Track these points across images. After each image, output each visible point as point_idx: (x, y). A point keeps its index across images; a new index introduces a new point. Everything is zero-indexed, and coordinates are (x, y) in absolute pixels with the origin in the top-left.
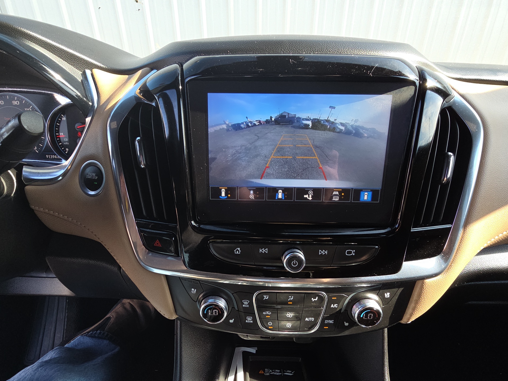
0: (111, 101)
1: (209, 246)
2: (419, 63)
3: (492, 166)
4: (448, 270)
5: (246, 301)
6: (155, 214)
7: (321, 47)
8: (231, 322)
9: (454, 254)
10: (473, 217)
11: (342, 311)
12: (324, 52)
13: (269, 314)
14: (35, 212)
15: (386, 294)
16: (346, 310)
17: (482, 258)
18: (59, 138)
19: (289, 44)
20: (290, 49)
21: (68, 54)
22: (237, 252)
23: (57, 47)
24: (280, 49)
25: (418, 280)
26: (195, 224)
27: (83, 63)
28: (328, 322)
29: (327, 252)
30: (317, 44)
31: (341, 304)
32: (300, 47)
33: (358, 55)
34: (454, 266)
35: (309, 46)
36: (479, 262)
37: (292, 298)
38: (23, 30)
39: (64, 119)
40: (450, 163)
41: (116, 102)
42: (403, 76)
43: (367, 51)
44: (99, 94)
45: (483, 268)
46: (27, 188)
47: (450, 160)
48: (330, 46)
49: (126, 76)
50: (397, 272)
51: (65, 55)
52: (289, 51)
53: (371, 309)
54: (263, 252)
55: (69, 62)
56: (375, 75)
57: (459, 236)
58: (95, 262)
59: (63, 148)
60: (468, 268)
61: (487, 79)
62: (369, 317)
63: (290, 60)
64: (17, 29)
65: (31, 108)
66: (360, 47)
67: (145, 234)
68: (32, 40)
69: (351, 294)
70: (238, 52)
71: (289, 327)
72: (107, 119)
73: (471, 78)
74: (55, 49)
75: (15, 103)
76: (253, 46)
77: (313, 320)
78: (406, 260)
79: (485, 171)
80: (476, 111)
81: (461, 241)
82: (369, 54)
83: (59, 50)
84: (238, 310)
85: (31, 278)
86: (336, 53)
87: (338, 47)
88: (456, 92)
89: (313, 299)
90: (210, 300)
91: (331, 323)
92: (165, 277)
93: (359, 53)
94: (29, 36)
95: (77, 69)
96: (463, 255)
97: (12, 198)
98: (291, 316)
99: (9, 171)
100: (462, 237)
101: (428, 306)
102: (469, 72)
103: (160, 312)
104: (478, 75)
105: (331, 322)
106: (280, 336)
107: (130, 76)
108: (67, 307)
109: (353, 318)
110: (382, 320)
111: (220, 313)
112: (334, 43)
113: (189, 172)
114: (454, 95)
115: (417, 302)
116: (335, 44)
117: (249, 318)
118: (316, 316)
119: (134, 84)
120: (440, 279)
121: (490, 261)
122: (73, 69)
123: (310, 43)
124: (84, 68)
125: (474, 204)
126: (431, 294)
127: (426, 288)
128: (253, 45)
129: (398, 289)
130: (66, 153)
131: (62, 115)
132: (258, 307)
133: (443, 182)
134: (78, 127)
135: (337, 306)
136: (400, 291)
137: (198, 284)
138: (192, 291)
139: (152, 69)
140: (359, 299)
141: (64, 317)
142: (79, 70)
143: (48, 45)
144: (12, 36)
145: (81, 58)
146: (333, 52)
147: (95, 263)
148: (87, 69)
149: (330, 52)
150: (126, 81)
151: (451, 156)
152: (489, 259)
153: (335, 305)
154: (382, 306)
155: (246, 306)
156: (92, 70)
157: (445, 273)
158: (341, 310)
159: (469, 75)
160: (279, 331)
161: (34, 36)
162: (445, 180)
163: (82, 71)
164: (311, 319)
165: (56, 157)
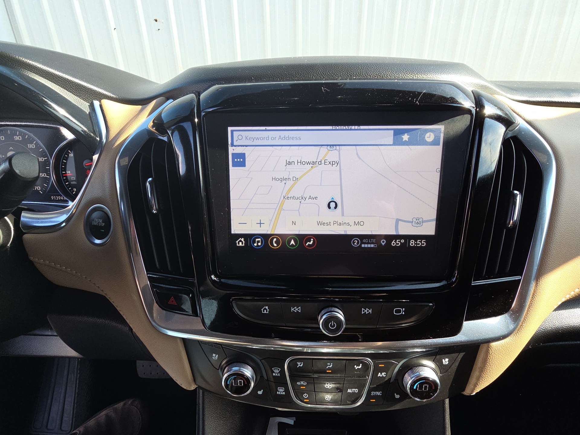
0: (121, 137)
1: (232, 304)
2: (476, 85)
3: (568, 205)
4: (518, 332)
5: (277, 369)
6: (169, 267)
7: (359, 70)
8: (260, 394)
9: (526, 311)
10: (546, 267)
11: (392, 380)
12: (363, 76)
13: (304, 384)
14: (35, 264)
15: (443, 360)
16: (396, 379)
17: (560, 313)
18: (66, 176)
19: (323, 69)
20: (324, 74)
21: (73, 84)
22: (265, 311)
23: (60, 76)
24: (312, 74)
25: (482, 344)
26: (215, 279)
27: (91, 93)
28: (375, 393)
29: (371, 311)
30: (355, 68)
31: (390, 372)
32: (335, 71)
33: (404, 79)
34: (526, 326)
35: (346, 70)
36: (557, 319)
37: (331, 366)
38: (21, 59)
39: (71, 155)
40: (516, 203)
41: (126, 138)
42: (455, 103)
43: (414, 74)
44: (108, 128)
45: (562, 327)
46: (26, 236)
47: (516, 200)
48: (371, 69)
49: (139, 106)
50: (457, 334)
51: (70, 85)
52: (322, 76)
53: (426, 379)
54: (296, 311)
55: (74, 93)
56: (422, 103)
57: (530, 289)
58: (103, 320)
59: (70, 188)
60: (544, 327)
61: (560, 101)
62: (423, 389)
63: (322, 88)
64: (14, 58)
65: (34, 144)
66: (406, 70)
67: (158, 291)
68: (31, 69)
69: (402, 361)
70: (264, 78)
71: (328, 399)
72: (115, 157)
73: (540, 101)
74: (58, 79)
75: (17, 138)
76: (281, 72)
77: (356, 391)
78: (466, 320)
79: (559, 211)
80: (546, 141)
81: (533, 296)
82: (416, 78)
83: (63, 80)
84: (268, 380)
85: (34, 336)
86: (378, 77)
87: (380, 70)
88: (522, 118)
89: (357, 366)
90: (234, 368)
91: (378, 395)
92: (182, 340)
93: (404, 77)
94: (28, 66)
95: (84, 100)
96: (536, 313)
97: (8, 249)
98: (330, 387)
99: (6, 218)
100: (535, 291)
101: (495, 375)
102: (537, 93)
103: (177, 382)
104: (549, 96)
105: (379, 393)
106: (318, 410)
107: (144, 106)
108: (79, 367)
109: (405, 388)
110: (440, 392)
111: (246, 383)
112: (375, 66)
113: (208, 218)
114: (518, 123)
115: (482, 370)
116: (377, 67)
117: (280, 389)
118: (361, 387)
119: (147, 116)
120: (509, 342)
121: (570, 318)
122: (79, 100)
123: (346, 67)
124: (92, 99)
125: (548, 251)
126: (499, 360)
127: (492, 353)
128: (281, 70)
129: (458, 354)
130: (74, 193)
131: (69, 151)
132: (290, 376)
133: (509, 226)
134: (86, 165)
135: (385, 375)
136: (461, 357)
137: (220, 348)
138: (213, 357)
139: (168, 99)
140: (411, 367)
141: (75, 379)
142: (86, 101)
143: (50, 75)
144: (9, 66)
145: (88, 88)
146: (374, 76)
147: (102, 322)
148: (95, 100)
149: (371, 76)
150: (139, 113)
151: (518, 194)
152: (569, 315)
153: (383, 374)
154: (440, 375)
155: (277, 375)
156: (101, 101)
157: (515, 334)
158: (390, 379)
159: (538, 97)
160: (316, 405)
161: (34, 66)
162: (511, 224)
163: (89, 103)
164: (355, 390)
165: (62, 199)
